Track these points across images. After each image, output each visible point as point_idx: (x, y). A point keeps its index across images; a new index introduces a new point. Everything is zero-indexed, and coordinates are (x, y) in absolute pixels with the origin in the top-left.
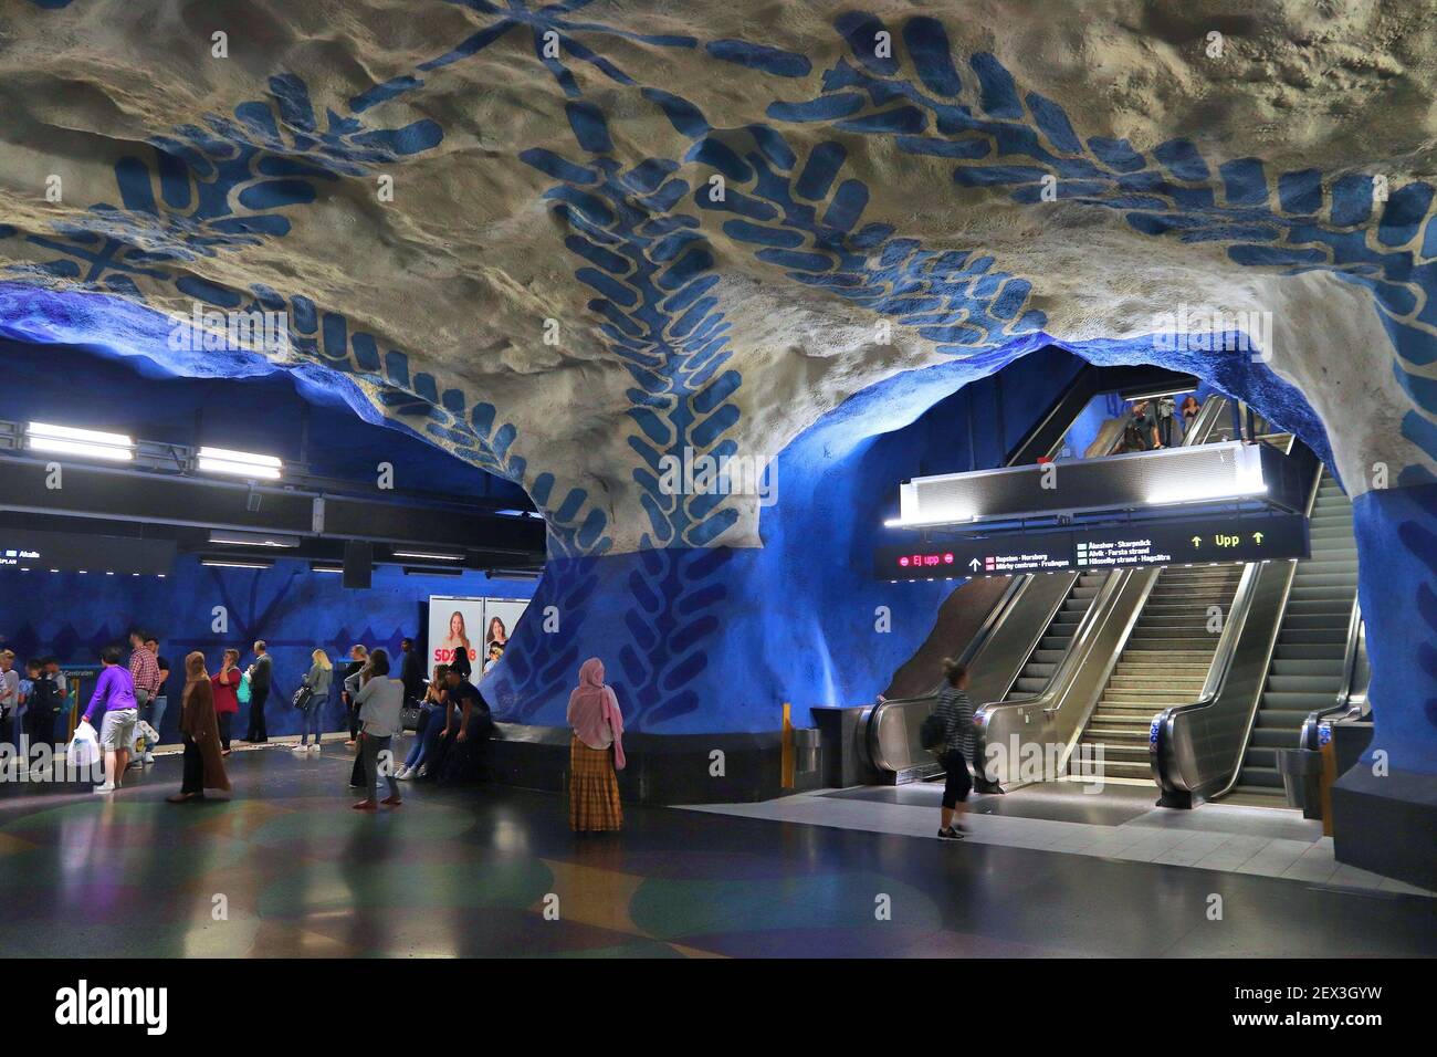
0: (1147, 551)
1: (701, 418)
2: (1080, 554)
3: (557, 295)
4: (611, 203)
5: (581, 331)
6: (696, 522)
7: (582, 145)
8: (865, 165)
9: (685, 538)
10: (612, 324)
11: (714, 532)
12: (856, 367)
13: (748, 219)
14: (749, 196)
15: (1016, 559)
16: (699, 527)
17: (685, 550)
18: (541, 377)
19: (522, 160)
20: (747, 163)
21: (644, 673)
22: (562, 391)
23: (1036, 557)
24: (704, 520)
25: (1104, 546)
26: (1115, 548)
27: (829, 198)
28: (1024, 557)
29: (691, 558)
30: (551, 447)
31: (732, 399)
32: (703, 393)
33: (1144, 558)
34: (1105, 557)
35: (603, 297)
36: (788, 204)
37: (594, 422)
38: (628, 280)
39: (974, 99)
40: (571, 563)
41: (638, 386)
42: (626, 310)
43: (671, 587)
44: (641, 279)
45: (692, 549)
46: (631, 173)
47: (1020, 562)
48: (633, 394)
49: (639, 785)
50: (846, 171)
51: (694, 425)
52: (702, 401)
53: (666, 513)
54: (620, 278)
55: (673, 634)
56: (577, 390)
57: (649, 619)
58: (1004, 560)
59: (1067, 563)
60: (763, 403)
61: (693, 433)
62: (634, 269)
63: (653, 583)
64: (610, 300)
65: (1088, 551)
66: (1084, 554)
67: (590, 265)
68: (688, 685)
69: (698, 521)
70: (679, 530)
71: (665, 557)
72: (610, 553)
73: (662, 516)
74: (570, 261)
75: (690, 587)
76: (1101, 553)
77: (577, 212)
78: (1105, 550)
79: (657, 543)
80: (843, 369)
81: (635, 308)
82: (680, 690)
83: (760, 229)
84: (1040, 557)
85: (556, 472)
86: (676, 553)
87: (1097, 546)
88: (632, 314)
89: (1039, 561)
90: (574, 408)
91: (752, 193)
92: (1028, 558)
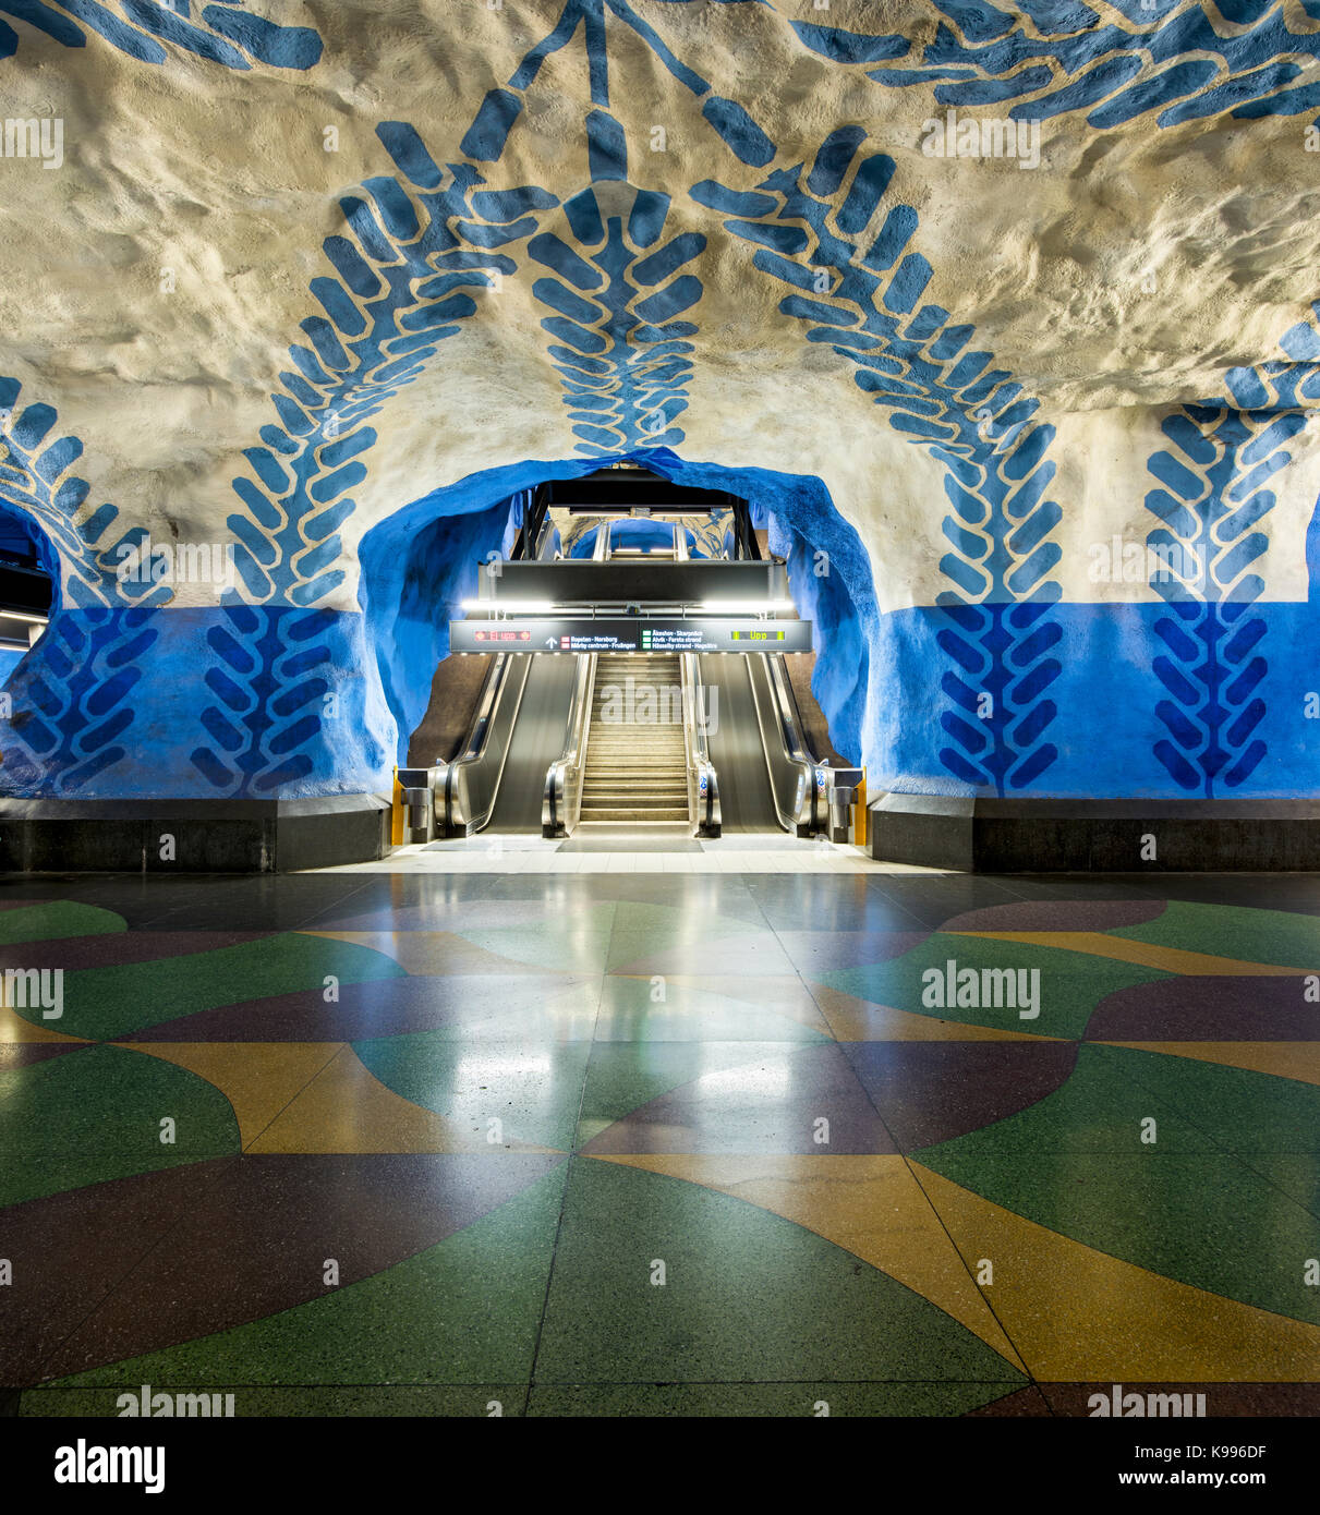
0: (699, 640)
1: (326, 471)
2: (645, 640)
3: (268, 300)
4: (425, 216)
5: (255, 347)
6: (302, 580)
7: (464, 142)
8: (711, 267)
9: (288, 595)
10: (314, 350)
11: (319, 593)
12: (489, 448)
13: (566, 283)
14: (586, 259)
15: (588, 640)
16: (305, 587)
17: (287, 610)
18: (148, 389)
19: (378, 131)
20: (605, 225)
21: (241, 738)
22: (177, 410)
23: (607, 639)
24: (312, 579)
25: (665, 633)
26: (675, 636)
27: (660, 287)
28: (597, 639)
29: (294, 618)
30: (124, 475)
31: (362, 457)
32: (334, 446)
33: (697, 646)
34: (666, 642)
35: (326, 317)
36: (617, 279)
37: (195, 455)
38: (369, 307)
39: (866, 242)
40: (111, 614)
41: (279, 423)
42: (344, 339)
43: (270, 647)
44: (381, 311)
45: (294, 609)
46: (496, 196)
47: (593, 642)
48: (269, 434)
49: (260, 854)
50: (692, 267)
51: (316, 478)
52: (330, 455)
53: (265, 568)
54: (360, 302)
55: (275, 697)
56: (196, 414)
57: (241, 680)
58: (579, 640)
59: (634, 646)
60: (393, 466)
61: (314, 486)
62: (383, 295)
63: (246, 642)
64: (333, 324)
65: (652, 637)
66: (649, 639)
67: (337, 276)
68: (300, 749)
69: (306, 580)
70: (282, 586)
71: (260, 615)
72: (171, 606)
73: (258, 569)
74: (316, 264)
75: (295, 648)
76: (663, 640)
77: (376, 214)
78: (666, 637)
79: (249, 599)
80: (474, 449)
81: (357, 339)
82: (289, 755)
83: (571, 296)
84: (610, 640)
85: (122, 504)
86: (275, 612)
87: (660, 634)
88: (350, 346)
89: (610, 643)
90: (180, 434)
91: (592, 258)
92: (601, 640)
